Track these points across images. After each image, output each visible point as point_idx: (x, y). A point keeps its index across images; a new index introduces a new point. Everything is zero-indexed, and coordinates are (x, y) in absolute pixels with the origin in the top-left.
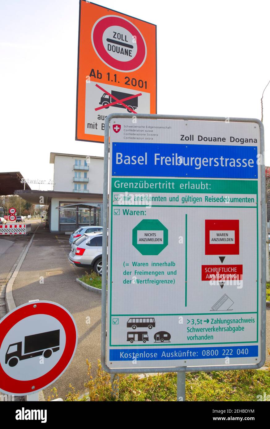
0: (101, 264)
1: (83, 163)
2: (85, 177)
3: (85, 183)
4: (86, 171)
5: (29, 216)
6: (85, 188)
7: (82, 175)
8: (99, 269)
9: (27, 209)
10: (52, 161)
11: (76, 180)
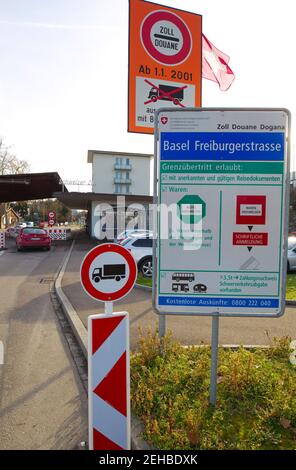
0: (147, 265)
1: (124, 162)
2: (128, 177)
3: (128, 185)
4: (128, 171)
5: (66, 223)
6: (128, 190)
7: (124, 176)
8: (145, 270)
9: (64, 215)
10: (90, 159)
11: (118, 181)
